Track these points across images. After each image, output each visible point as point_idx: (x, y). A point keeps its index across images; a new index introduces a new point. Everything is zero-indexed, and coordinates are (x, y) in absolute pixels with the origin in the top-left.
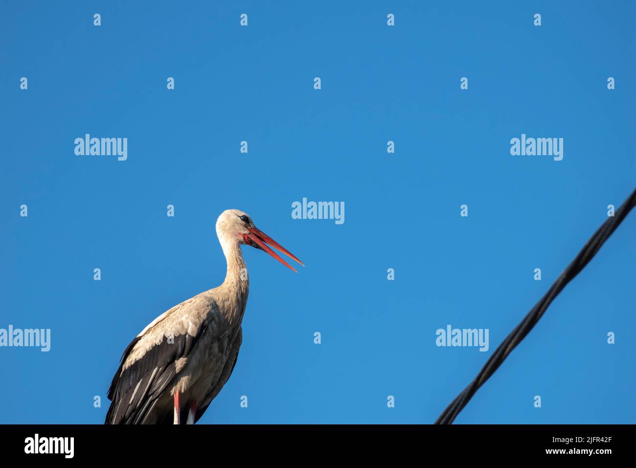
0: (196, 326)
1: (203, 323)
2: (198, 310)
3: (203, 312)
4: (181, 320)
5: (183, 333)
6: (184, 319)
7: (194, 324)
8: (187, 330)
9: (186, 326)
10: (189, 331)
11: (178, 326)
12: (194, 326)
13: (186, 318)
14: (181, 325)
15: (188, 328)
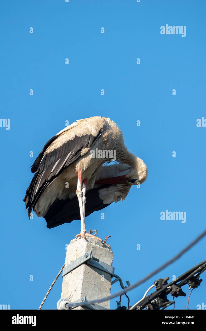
0: (96, 130)
1: (100, 130)
2: (98, 123)
3: (100, 124)
4: (87, 127)
5: (89, 134)
6: (88, 126)
7: (95, 129)
8: (91, 133)
9: (90, 130)
10: (93, 134)
11: (85, 130)
12: (95, 130)
13: (90, 126)
14: (87, 130)
15: (92, 131)
